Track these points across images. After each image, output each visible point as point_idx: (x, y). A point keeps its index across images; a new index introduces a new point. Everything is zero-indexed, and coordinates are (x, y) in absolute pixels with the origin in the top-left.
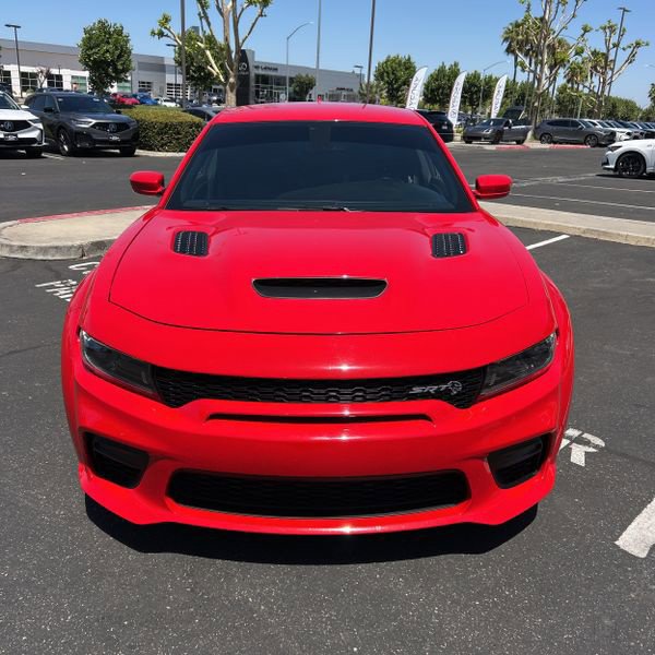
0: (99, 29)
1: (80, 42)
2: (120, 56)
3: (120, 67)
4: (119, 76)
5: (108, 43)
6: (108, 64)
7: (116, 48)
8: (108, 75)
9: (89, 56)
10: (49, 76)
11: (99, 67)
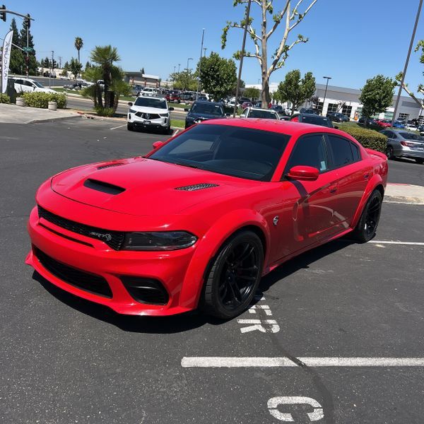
0: (376, 80)
1: (362, 88)
2: (384, 97)
3: (383, 104)
4: (381, 109)
5: (380, 88)
6: (376, 101)
7: (384, 92)
8: (374, 108)
9: (366, 96)
10: (344, 106)
11: (369, 102)
